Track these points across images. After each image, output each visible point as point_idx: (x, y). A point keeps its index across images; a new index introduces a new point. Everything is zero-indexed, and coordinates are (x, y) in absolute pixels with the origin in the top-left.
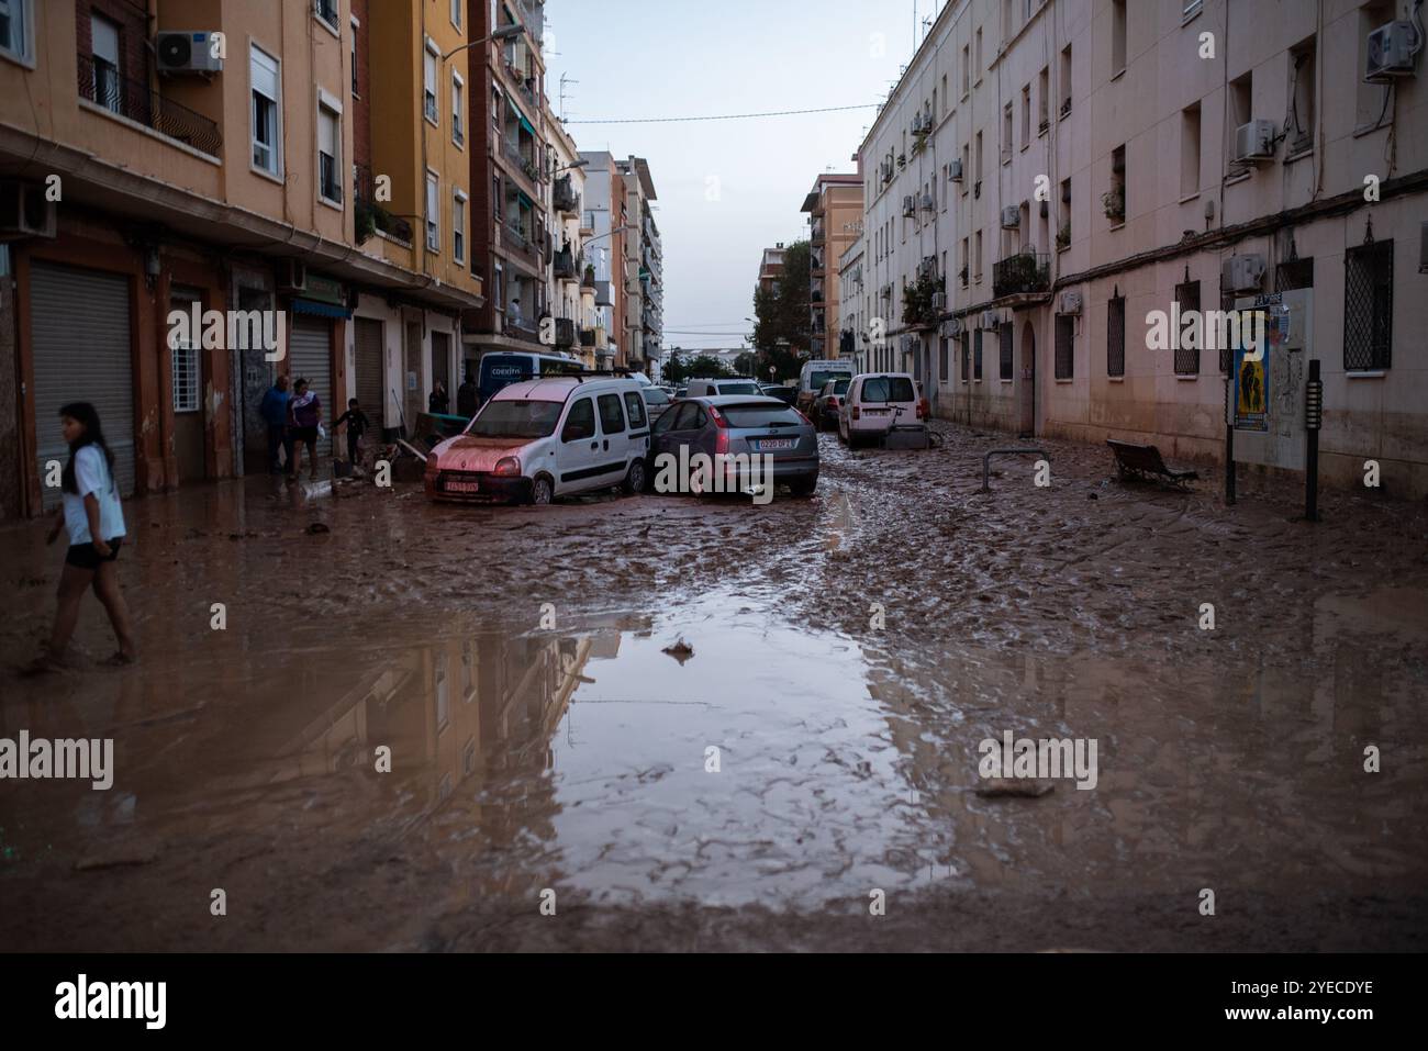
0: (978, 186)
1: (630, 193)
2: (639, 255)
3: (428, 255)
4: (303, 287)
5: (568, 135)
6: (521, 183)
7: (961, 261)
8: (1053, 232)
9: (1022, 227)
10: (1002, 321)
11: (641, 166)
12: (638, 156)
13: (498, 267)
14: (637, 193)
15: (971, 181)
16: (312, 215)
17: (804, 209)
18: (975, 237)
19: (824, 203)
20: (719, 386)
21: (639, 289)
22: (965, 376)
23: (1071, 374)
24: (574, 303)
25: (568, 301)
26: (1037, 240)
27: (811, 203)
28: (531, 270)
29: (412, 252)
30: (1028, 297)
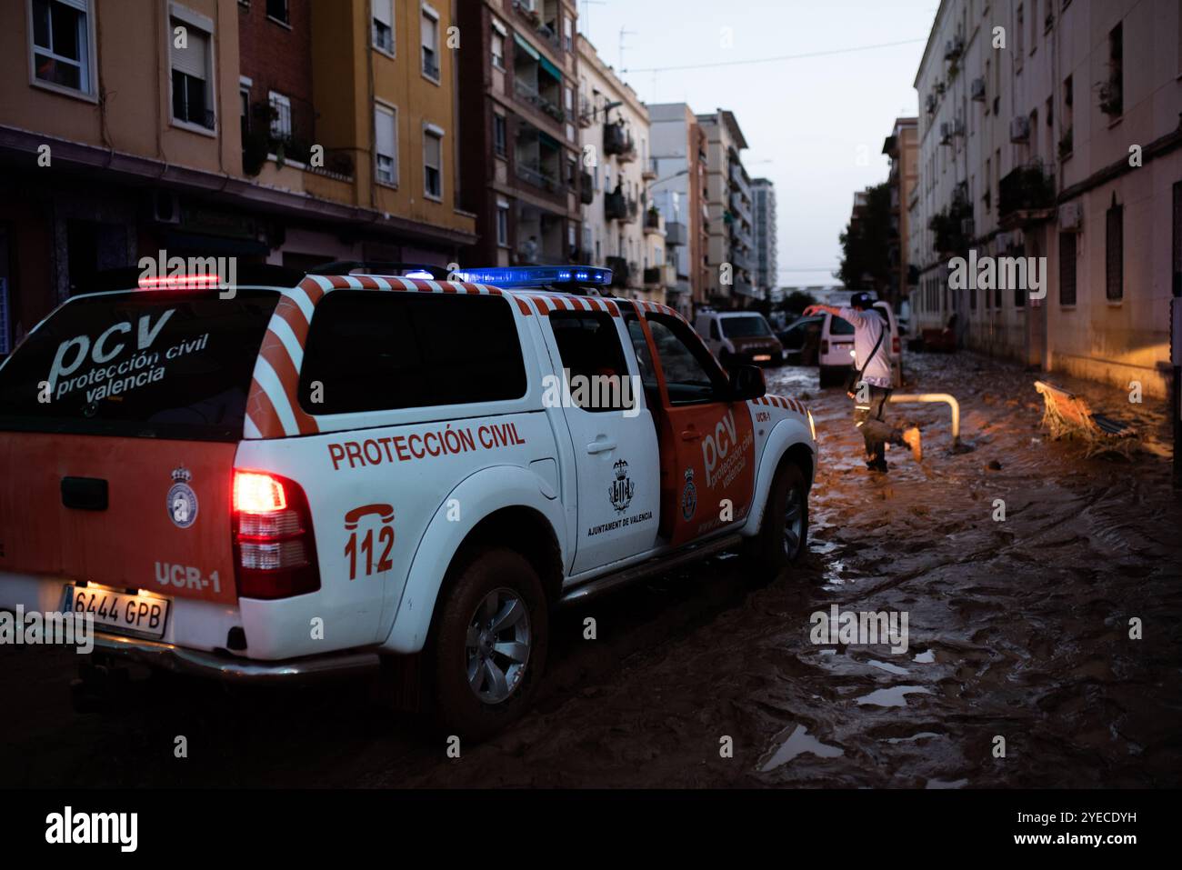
0: (996, 102)
1: (710, 142)
2: (724, 200)
3: (378, 189)
4: (174, 220)
5: (626, 85)
6: (540, 123)
7: (984, 183)
8: (1057, 138)
9: (1031, 139)
10: (1016, 244)
11: (729, 119)
12: (726, 108)
13: (502, 203)
14: (719, 142)
15: (991, 96)
16: (158, 139)
17: (885, 151)
18: (995, 156)
19: (900, 144)
20: (722, 320)
21: (723, 230)
22: (988, 306)
23: (1073, 300)
24: (635, 243)
25: (626, 242)
26: (1044, 149)
27: (890, 146)
28: (554, 208)
29: (354, 185)
30: (1029, 215)
